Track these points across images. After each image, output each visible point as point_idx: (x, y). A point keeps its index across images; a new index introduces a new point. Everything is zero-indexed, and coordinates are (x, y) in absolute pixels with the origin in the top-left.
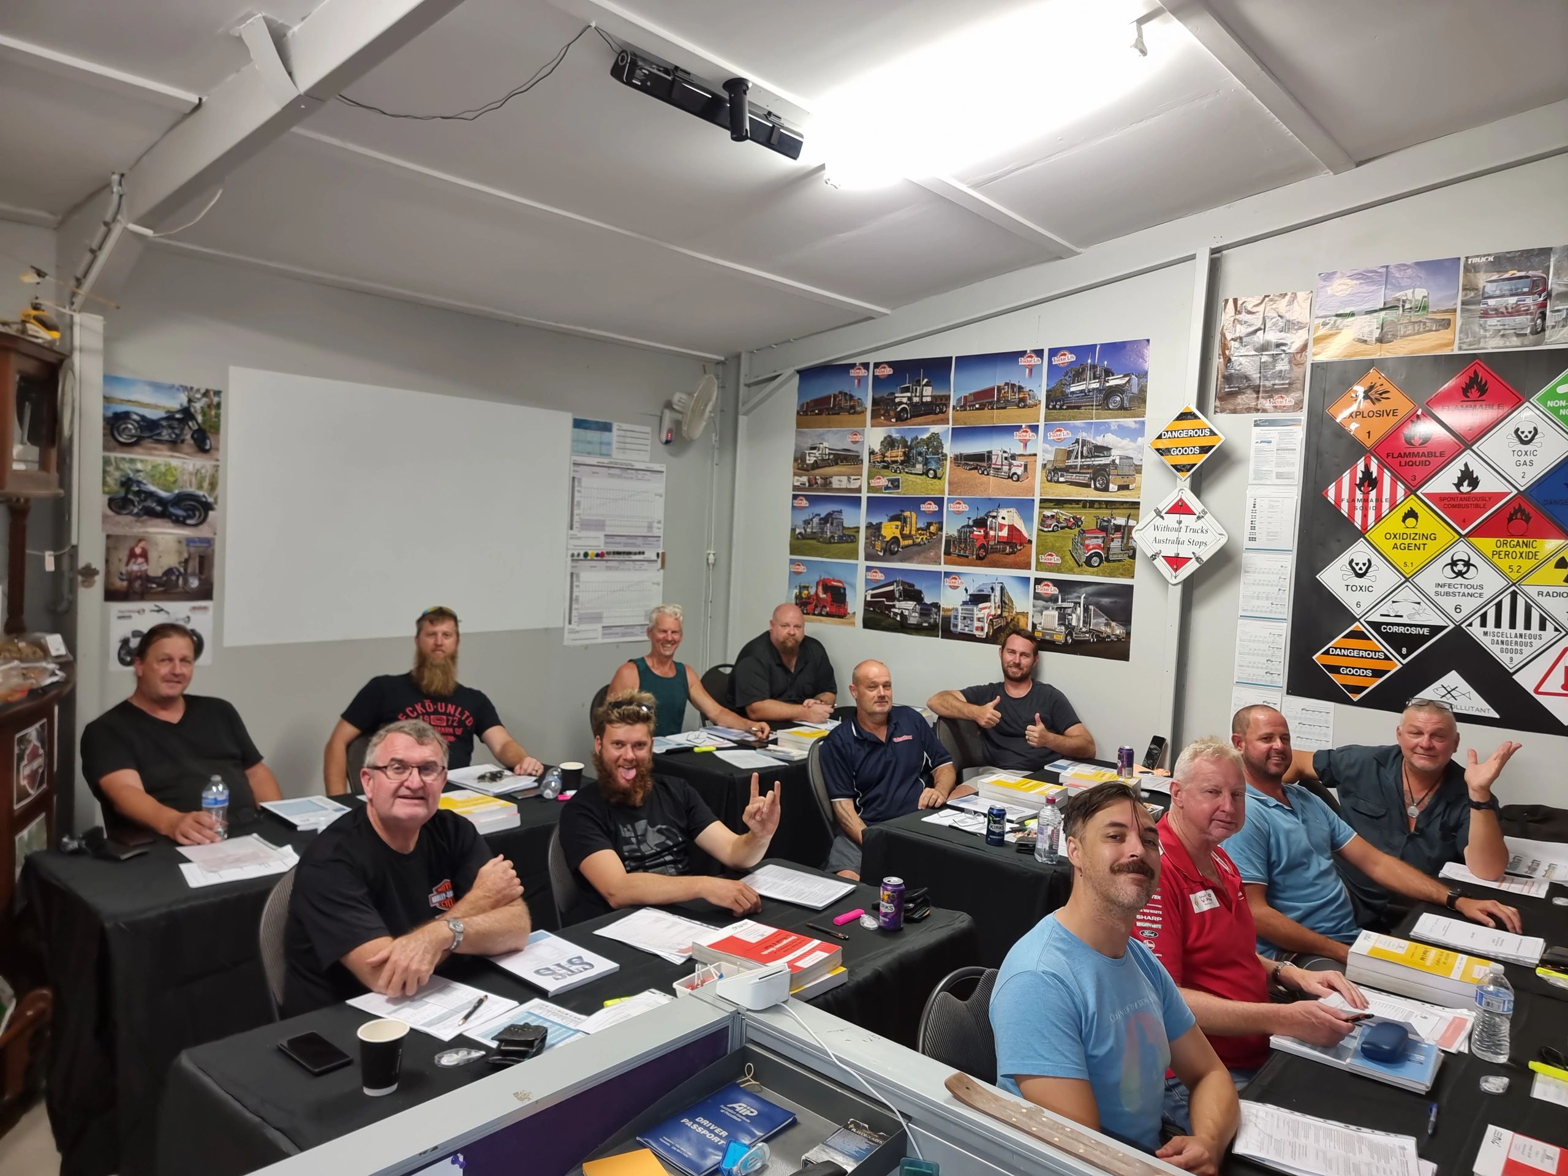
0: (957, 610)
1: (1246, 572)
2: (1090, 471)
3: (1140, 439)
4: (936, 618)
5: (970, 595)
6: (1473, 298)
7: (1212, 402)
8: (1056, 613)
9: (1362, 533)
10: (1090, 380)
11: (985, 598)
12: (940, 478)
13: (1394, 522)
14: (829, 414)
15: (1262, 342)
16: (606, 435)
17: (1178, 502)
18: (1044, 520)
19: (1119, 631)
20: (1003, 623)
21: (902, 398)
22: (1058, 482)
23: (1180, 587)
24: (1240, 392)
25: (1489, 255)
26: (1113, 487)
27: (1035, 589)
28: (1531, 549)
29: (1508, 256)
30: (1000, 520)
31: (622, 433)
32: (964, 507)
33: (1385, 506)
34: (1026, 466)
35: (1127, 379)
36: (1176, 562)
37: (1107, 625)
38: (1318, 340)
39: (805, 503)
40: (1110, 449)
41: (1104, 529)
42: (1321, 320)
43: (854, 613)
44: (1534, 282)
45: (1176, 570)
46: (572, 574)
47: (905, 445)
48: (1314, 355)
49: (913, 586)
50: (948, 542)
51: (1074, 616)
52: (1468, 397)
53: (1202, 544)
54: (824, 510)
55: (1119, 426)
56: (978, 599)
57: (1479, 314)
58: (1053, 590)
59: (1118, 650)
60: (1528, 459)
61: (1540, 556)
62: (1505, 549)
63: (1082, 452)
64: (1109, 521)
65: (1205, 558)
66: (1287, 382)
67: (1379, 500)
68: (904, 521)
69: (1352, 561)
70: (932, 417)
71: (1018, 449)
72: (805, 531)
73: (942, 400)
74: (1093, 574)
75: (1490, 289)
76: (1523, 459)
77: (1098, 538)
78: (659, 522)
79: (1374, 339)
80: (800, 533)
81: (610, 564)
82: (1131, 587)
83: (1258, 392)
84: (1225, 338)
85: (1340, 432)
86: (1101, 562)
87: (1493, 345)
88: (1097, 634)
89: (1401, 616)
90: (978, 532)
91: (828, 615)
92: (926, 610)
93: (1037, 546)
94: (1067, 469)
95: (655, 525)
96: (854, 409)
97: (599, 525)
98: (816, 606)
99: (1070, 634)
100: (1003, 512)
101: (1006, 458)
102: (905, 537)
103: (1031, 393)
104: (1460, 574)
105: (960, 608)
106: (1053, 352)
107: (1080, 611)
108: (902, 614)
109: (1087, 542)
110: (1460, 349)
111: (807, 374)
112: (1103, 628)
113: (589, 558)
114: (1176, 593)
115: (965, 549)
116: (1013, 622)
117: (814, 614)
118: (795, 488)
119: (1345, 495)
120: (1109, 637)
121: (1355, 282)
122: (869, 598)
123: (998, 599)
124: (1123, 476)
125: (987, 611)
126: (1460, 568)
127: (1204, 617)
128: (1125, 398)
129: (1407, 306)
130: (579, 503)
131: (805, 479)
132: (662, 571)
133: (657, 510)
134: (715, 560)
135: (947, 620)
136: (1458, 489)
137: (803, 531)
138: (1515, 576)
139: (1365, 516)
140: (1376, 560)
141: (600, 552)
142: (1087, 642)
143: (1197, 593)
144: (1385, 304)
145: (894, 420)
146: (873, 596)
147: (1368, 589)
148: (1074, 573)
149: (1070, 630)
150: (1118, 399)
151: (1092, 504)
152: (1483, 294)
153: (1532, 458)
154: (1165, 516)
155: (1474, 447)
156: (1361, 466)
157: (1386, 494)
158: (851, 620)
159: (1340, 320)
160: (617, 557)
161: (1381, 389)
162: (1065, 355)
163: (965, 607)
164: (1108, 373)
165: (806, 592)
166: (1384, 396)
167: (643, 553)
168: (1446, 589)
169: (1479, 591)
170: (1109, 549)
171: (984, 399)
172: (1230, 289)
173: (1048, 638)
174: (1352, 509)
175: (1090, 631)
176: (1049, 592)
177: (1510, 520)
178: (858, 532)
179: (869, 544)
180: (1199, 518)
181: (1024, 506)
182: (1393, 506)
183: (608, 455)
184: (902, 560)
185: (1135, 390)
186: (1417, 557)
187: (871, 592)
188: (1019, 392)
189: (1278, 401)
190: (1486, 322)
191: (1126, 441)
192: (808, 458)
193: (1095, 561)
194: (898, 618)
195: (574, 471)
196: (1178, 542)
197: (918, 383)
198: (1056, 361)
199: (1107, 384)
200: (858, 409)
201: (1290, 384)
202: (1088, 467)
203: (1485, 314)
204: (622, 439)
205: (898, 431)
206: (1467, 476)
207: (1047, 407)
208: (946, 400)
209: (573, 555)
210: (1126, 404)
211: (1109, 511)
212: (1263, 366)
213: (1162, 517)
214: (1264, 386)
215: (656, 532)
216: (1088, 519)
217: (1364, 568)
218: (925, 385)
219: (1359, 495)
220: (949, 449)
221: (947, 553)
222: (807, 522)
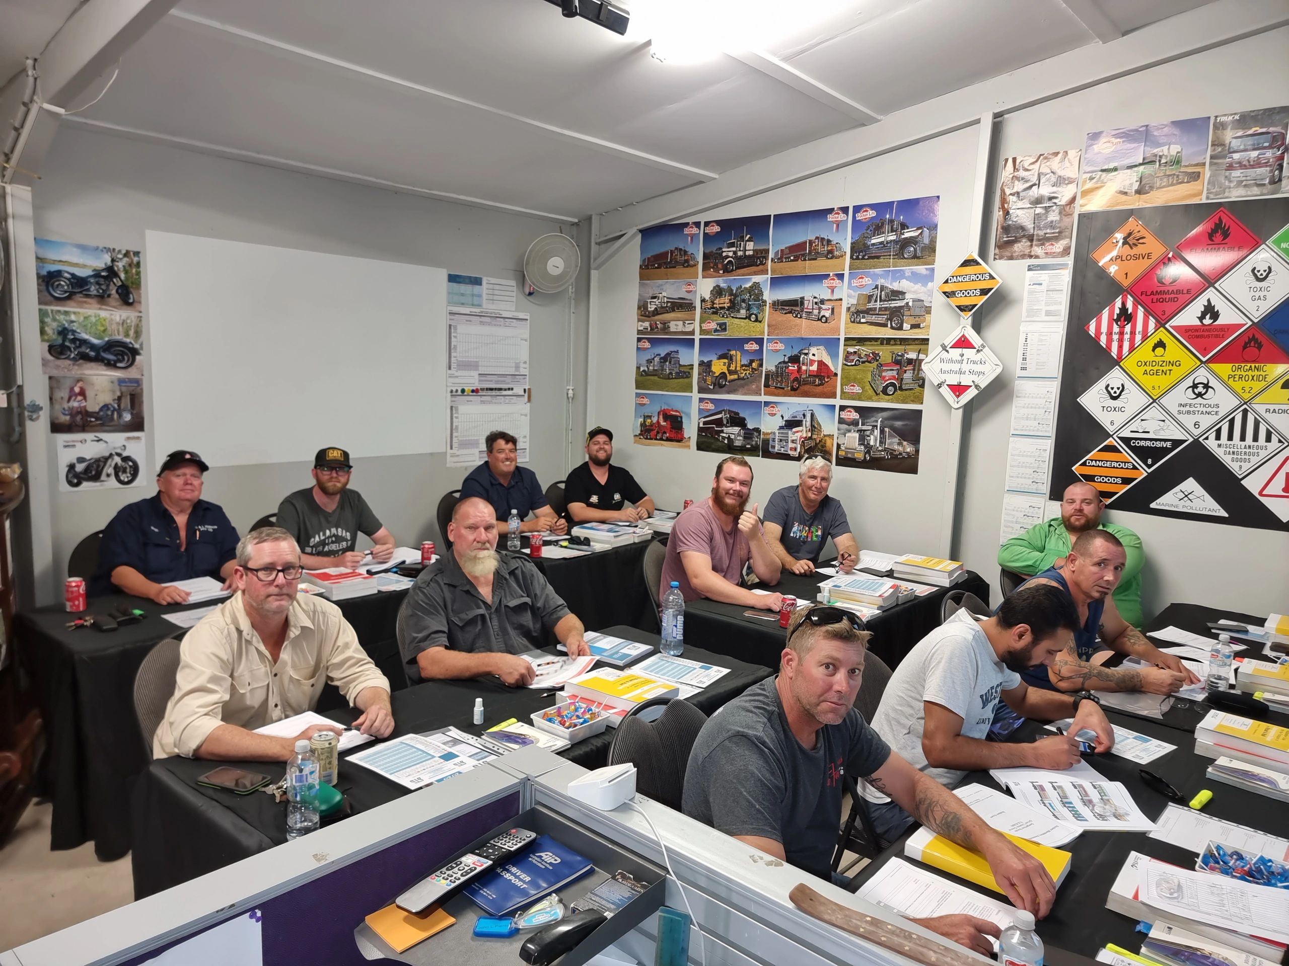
0: (774, 433)
1: (1017, 397)
2: (887, 313)
3: (930, 284)
4: (757, 441)
5: (786, 421)
6: (1221, 151)
7: (992, 250)
8: (857, 435)
9: (1117, 362)
10: (888, 233)
11: (798, 423)
12: (760, 322)
13: (1145, 352)
14: (667, 268)
15: (1036, 196)
16: (476, 288)
17: (961, 338)
18: (847, 356)
19: (909, 449)
20: (813, 444)
21: (728, 252)
22: (860, 323)
23: (961, 410)
24: (1016, 240)
25: (1235, 114)
26: (906, 326)
27: (839, 415)
28: (1261, 373)
29: (1252, 114)
30: (811, 356)
31: (491, 287)
32: (780, 346)
33: (1138, 338)
34: (833, 309)
35: (920, 231)
36: (958, 389)
37: (900, 444)
38: (1085, 193)
39: (647, 345)
40: (905, 293)
41: (897, 362)
42: (1088, 175)
43: (690, 438)
44: (1274, 137)
45: (958, 396)
46: (452, 407)
47: (731, 294)
48: (1081, 206)
49: (737, 414)
50: (767, 376)
51: (872, 437)
52: (1213, 241)
53: (980, 373)
54: (663, 351)
55: (912, 273)
56: (792, 424)
57: (1225, 167)
58: (855, 415)
59: (908, 465)
60: (1262, 294)
61: (1269, 379)
62: (1239, 373)
63: (881, 297)
64: (902, 356)
65: (983, 386)
66: (1057, 231)
67: (1133, 333)
68: (731, 359)
69: (1108, 385)
70: (753, 269)
71: (826, 295)
72: (648, 369)
73: (762, 253)
74: (888, 401)
75: (1235, 144)
76: (1257, 294)
77: (893, 370)
78: (525, 363)
79: (1133, 191)
80: (644, 371)
81: (484, 398)
82: (920, 412)
83: (1031, 240)
84: (1005, 194)
85: (1102, 273)
86: (895, 390)
87: (1236, 195)
88: (891, 452)
89: (1148, 432)
90: (793, 367)
91: (668, 440)
92: (749, 434)
93: (842, 378)
94: (868, 312)
95: (522, 365)
96: (687, 262)
97: (473, 366)
98: (658, 432)
99: (868, 452)
100: (813, 350)
101: (816, 303)
102: (731, 372)
103: (838, 245)
104: (1200, 395)
105: (777, 432)
106: (857, 209)
107: (877, 432)
108: (729, 438)
109: (884, 374)
110: (1208, 198)
111: (648, 233)
112: (896, 447)
113: (466, 394)
114: (958, 416)
115: (781, 382)
116: (821, 444)
117: (656, 439)
118: (639, 332)
119: (1104, 328)
120: (900, 454)
121: (1118, 140)
122: (701, 425)
123: (809, 424)
124: (915, 316)
125: (798, 434)
126: (1200, 390)
127: (981, 436)
128: (918, 248)
129: (1163, 161)
130: (455, 347)
131: (647, 324)
132: (528, 404)
133: (523, 353)
134: (574, 394)
135: (766, 442)
136: (1201, 322)
137: (646, 369)
138: (1246, 396)
139: (1120, 347)
140: (1129, 384)
141: (475, 388)
142: (882, 459)
143: (976, 416)
144: (1144, 159)
145: (721, 272)
146: (705, 423)
147: (1121, 409)
148: (872, 401)
149: (869, 448)
150: (912, 249)
151: (888, 341)
152: (1229, 148)
153: (1266, 293)
154: (950, 350)
155: (1217, 285)
156: (1118, 303)
157: (1139, 327)
158: (687, 444)
159: (1104, 174)
160: (490, 393)
161: (1138, 235)
162: (867, 211)
163: (782, 431)
164: (904, 226)
165: (649, 421)
166: (1141, 241)
167: (512, 389)
168: (1188, 408)
169: (1215, 410)
170: (902, 379)
171: (798, 252)
172: (1011, 148)
173: (849, 456)
174: (1110, 340)
175: (885, 450)
176: (852, 417)
177: (1245, 348)
178: (693, 369)
179: (702, 379)
180: (978, 351)
181: (831, 344)
182: (1145, 337)
183: (479, 306)
184: (729, 392)
185: (926, 241)
186: (1163, 381)
187: (703, 420)
188: (828, 245)
189: (1049, 248)
190: (1231, 174)
191: (918, 287)
192: (649, 306)
193: (891, 390)
194: (726, 442)
195: (450, 319)
196: (961, 372)
197: (742, 239)
198: (859, 216)
199: (903, 237)
200: (691, 263)
201: (1060, 232)
202: (886, 309)
203: (1230, 167)
204: (491, 292)
205: (725, 282)
206: (1210, 311)
207: (851, 257)
208: (766, 253)
209: (452, 391)
210: (919, 254)
211: (903, 347)
212: (1037, 217)
213: (947, 351)
214: (1038, 235)
215: (523, 371)
216: (886, 354)
217: (1118, 392)
218: (748, 241)
219: (1116, 329)
220: (768, 296)
221: (767, 385)
222: (649, 361)
